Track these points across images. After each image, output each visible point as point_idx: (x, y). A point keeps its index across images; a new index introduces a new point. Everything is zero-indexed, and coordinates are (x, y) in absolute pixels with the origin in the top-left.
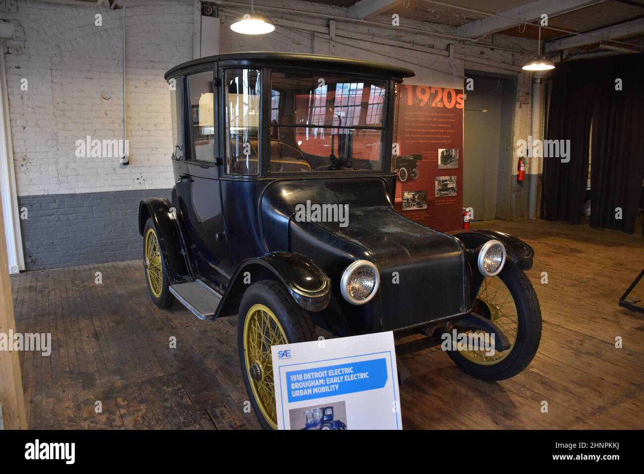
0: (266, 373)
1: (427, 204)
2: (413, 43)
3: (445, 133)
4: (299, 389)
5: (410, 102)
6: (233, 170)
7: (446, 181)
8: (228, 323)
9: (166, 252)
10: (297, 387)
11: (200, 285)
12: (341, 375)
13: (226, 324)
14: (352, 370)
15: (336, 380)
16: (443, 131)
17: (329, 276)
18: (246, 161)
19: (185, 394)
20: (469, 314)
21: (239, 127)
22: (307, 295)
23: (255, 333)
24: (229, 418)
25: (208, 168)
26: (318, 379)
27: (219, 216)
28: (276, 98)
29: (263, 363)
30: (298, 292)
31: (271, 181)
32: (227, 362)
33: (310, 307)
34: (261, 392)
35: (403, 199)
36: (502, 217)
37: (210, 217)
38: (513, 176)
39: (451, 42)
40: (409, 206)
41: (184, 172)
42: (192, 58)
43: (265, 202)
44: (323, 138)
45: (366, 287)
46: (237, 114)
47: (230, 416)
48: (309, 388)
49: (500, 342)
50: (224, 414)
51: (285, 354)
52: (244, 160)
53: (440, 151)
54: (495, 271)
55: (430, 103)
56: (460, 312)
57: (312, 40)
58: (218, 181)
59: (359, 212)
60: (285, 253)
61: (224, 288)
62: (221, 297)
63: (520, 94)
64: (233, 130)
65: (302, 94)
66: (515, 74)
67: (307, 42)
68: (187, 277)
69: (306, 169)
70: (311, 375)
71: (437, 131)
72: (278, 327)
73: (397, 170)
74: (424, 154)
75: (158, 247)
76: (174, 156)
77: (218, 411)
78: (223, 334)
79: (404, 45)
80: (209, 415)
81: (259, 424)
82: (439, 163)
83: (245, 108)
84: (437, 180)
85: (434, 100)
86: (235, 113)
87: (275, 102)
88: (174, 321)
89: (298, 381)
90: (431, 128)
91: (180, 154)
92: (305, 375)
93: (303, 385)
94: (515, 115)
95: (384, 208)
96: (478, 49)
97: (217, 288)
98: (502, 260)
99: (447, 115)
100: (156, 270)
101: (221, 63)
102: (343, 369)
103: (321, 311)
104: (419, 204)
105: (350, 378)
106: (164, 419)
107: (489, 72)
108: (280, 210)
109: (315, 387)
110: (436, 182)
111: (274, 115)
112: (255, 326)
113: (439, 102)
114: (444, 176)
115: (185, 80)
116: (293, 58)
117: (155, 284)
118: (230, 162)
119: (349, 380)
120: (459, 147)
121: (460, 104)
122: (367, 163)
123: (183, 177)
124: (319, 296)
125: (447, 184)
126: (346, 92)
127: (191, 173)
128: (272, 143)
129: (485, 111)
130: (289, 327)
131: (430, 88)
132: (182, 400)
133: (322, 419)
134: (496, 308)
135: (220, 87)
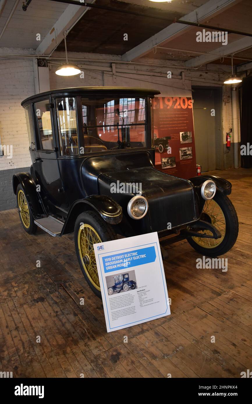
0: (91, 260)
1: (176, 164)
2: (161, 73)
3: (183, 123)
4: (110, 266)
5: (162, 107)
6: (64, 153)
7: (186, 150)
8: (68, 239)
9: (31, 202)
10: (109, 264)
11: (51, 219)
12: (131, 257)
13: (67, 239)
14: (137, 253)
15: (129, 259)
16: (181, 122)
17: (121, 206)
18: (71, 148)
19: (48, 278)
20: (198, 221)
21: (66, 129)
22: (110, 216)
23: (84, 240)
24: (74, 287)
25: (50, 153)
26: (119, 259)
27: (58, 180)
28: (84, 109)
29: (89, 255)
30: (105, 215)
31: (86, 157)
32: (70, 259)
33: (112, 222)
34: (90, 271)
35: (162, 163)
36: (219, 168)
37: (54, 181)
38: (224, 145)
39: (183, 70)
40: (166, 166)
41: (37, 157)
42: (35, 94)
43: (83, 169)
44: (113, 132)
45: (141, 210)
46: (64, 122)
47: (74, 286)
48: (115, 264)
49: (216, 234)
50: (71, 286)
51: (101, 248)
52: (70, 147)
53: (181, 133)
54: (210, 197)
55: (173, 106)
56: (194, 220)
57: (103, 76)
58: (57, 160)
59: (135, 171)
60: (97, 195)
61: (65, 219)
62: (64, 224)
63: (224, 97)
64: (63, 131)
65: (100, 108)
66: (220, 86)
67: (100, 77)
68: (43, 215)
69: (105, 150)
70: (116, 258)
71: (178, 122)
72: (96, 235)
73: (157, 146)
74: (172, 136)
75: (25, 200)
76: (30, 149)
77: (67, 284)
78: (66, 245)
79: (156, 74)
80: (63, 287)
81: (90, 289)
82: (181, 140)
83: (68, 117)
84: (180, 150)
85: (175, 105)
86: (63, 121)
87: (85, 113)
88: (38, 240)
89: (109, 262)
90: (175, 121)
91: (34, 147)
92: (112, 258)
93: (112, 263)
94: (222, 110)
95: (149, 168)
96: (198, 73)
97: (61, 219)
98: (214, 190)
99: (183, 113)
100: (25, 213)
101: (53, 95)
102: (132, 254)
103: (118, 224)
104: (171, 165)
105: (136, 258)
106: (38, 291)
107: (206, 86)
108: (92, 173)
109: (118, 264)
110: (180, 151)
111: (85, 120)
112: (84, 236)
113: (178, 105)
114: (184, 147)
115: (33, 105)
116: (92, 90)
117: (26, 221)
118: (63, 149)
119: (136, 259)
120: (192, 130)
121: (190, 106)
122: (140, 144)
123: (37, 160)
124: (116, 216)
125: (187, 152)
126: (126, 103)
127: (41, 157)
128: (85, 136)
129: (205, 108)
130: (102, 234)
131: (172, 98)
132: (47, 280)
133: (123, 280)
134: (214, 217)
135: (53, 109)
